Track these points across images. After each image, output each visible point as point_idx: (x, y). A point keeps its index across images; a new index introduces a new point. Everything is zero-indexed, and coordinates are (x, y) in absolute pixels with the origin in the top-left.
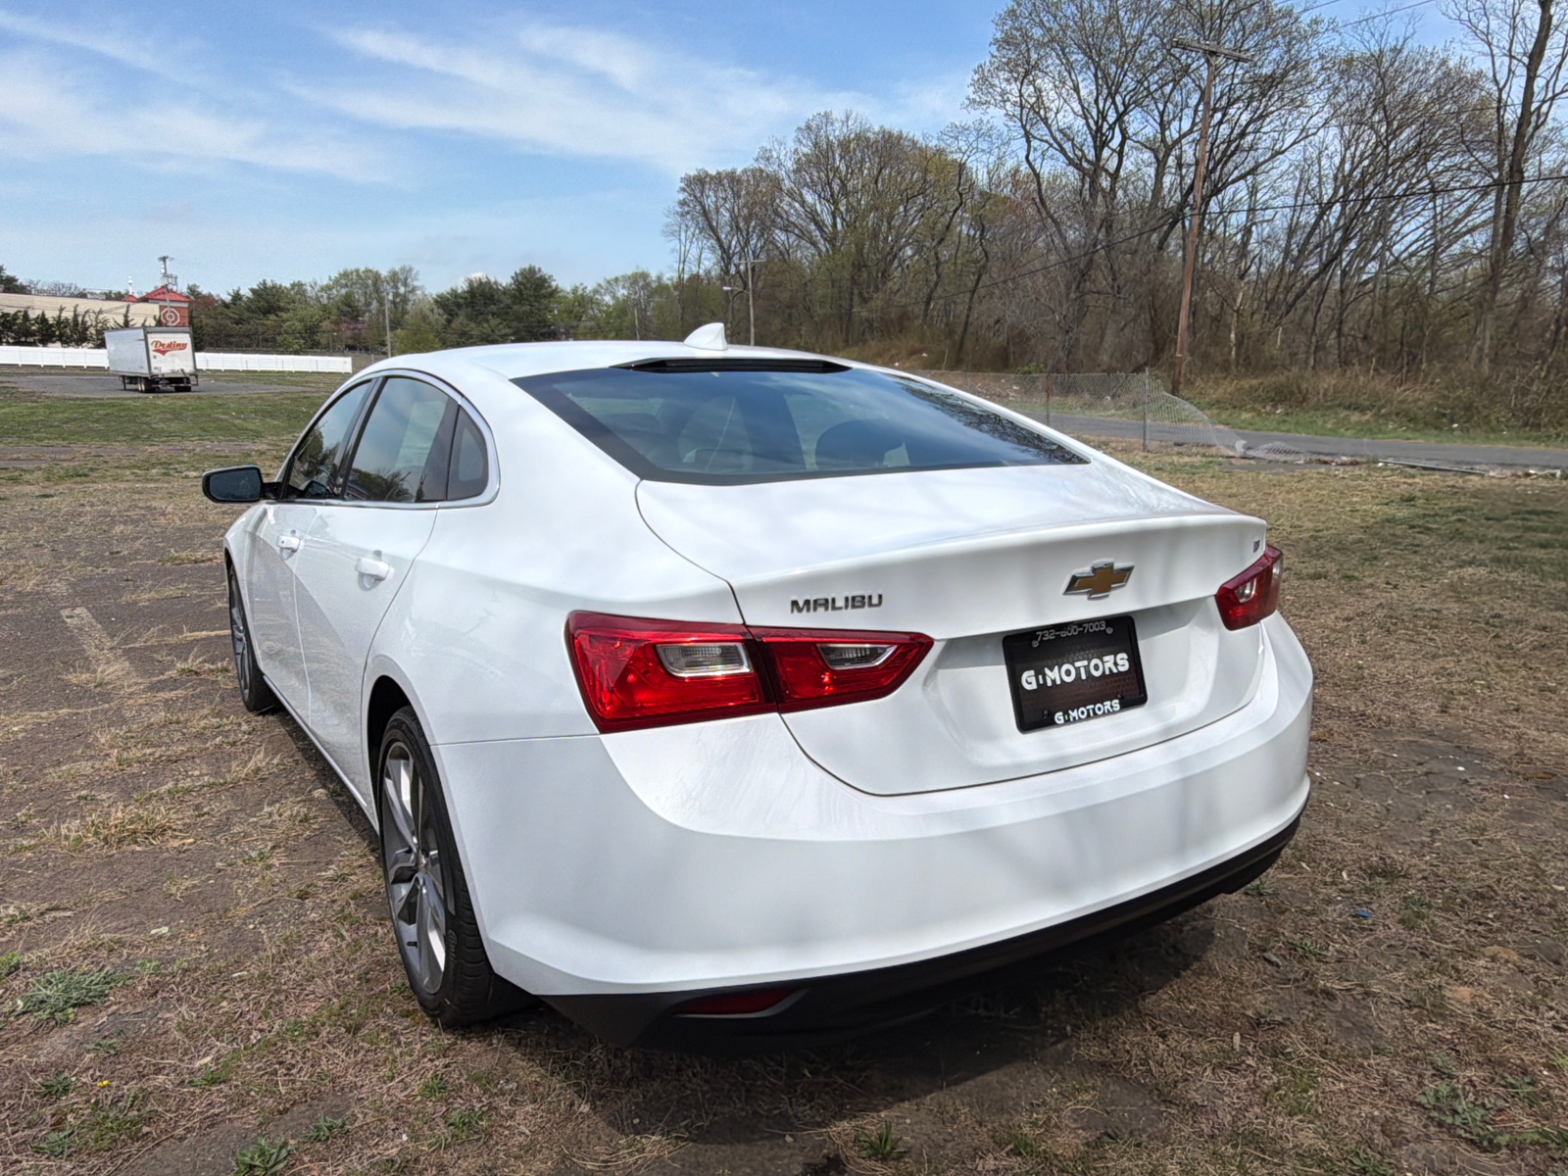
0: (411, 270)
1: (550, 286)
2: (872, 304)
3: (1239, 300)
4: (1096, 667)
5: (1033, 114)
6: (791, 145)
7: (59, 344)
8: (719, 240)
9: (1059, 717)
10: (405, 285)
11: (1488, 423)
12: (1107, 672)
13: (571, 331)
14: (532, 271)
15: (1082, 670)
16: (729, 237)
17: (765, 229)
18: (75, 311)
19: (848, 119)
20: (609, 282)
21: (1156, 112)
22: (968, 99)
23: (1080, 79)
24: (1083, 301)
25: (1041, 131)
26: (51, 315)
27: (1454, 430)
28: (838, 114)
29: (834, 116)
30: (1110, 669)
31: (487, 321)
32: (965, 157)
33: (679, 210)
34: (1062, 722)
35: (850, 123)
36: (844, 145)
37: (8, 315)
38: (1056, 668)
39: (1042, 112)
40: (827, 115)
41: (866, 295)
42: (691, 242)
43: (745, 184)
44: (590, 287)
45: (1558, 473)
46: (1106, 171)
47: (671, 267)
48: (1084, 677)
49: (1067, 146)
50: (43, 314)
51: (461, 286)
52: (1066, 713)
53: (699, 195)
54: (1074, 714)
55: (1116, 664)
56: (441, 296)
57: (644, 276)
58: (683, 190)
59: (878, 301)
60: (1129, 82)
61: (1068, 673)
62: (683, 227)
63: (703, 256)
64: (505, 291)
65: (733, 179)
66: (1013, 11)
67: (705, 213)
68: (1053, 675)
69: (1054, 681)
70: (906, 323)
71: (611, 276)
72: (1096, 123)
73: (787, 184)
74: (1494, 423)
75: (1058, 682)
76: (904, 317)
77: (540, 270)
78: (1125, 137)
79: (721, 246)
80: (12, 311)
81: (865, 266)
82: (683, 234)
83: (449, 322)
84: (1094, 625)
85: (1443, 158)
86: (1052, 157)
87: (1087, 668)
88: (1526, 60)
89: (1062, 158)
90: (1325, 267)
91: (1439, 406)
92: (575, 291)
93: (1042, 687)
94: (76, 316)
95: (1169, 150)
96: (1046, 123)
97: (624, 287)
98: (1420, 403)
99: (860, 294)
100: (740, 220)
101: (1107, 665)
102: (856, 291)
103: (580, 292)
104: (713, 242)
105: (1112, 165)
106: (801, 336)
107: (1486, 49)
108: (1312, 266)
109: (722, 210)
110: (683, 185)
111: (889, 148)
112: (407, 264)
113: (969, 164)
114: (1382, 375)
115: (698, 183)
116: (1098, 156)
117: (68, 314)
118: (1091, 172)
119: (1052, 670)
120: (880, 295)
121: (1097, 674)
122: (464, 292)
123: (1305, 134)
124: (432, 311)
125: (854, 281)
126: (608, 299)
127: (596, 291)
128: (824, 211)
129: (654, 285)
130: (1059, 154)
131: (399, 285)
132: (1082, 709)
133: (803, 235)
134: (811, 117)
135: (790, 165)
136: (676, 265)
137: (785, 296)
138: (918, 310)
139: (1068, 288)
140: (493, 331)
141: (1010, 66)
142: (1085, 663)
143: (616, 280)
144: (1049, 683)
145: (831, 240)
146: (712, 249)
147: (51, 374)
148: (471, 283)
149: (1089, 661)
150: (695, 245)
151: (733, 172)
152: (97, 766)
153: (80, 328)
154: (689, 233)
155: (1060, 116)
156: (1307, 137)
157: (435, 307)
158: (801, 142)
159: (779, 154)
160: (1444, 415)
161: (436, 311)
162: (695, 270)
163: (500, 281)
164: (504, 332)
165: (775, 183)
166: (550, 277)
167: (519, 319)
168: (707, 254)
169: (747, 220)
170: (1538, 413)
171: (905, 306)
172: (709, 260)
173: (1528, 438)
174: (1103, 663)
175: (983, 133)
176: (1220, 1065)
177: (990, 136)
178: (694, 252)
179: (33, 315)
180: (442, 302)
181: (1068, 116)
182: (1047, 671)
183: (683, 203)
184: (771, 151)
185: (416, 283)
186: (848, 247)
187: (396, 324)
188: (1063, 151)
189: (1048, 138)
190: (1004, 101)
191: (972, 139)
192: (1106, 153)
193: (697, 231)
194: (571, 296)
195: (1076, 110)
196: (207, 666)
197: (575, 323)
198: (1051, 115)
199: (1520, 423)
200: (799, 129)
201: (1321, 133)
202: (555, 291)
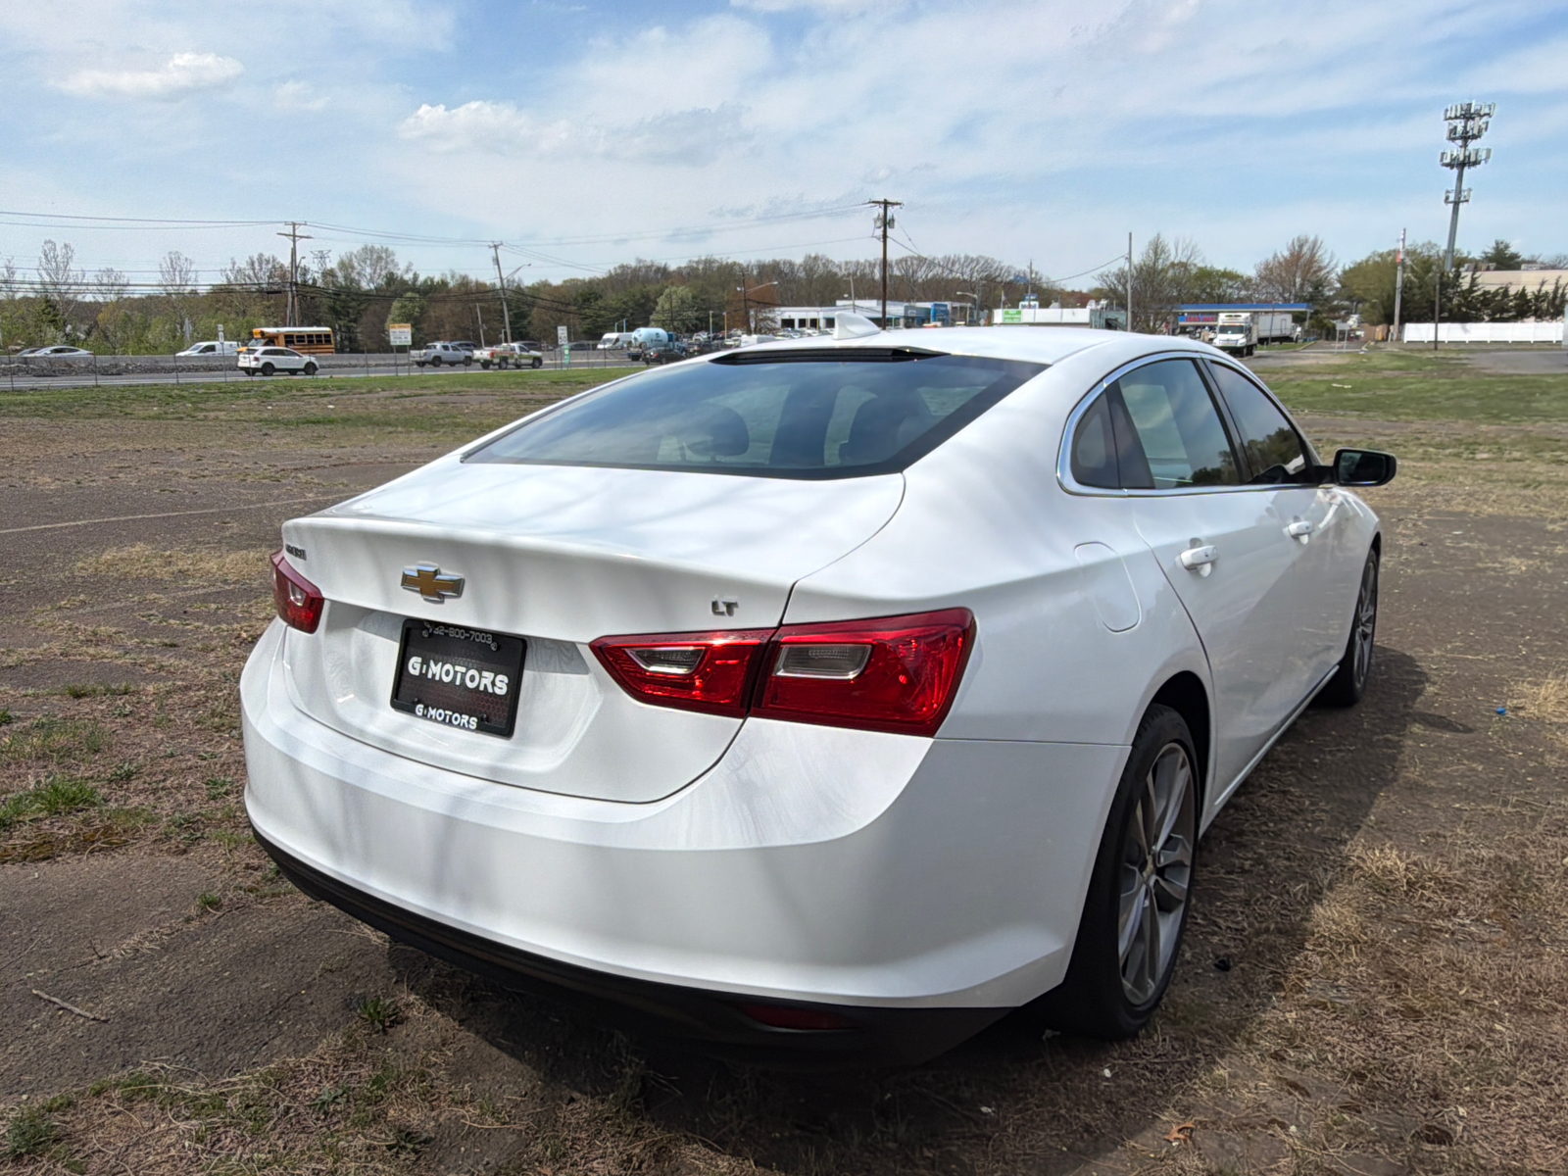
4: (472, 679)
7: (1533, 319)
9: (420, 707)
12: (482, 688)
15: (459, 676)
18: (1557, 283)
26: (1531, 290)
30: (485, 686)
34: (420, 714)
37: (1488, 292)
38: (440, 664)
48: (458, 683)
50: (1524, 290)
52: (426, 707)
54: (432, 712)
55: (493, 684)
61: (447, 673)
68: (436, 670)
69: (434, 675)
75: (437, 678)
80: (1493, 289)
84: (481, 636)
87: (464, 675)
93: (423, 676)
94: (1557, 289)
101: (484, 681)
117: (1549, 288)
119: (436, 665)
121: (471, 685)
132: (441, 711)
142: (463, 670)
144: (430, 676)
147: (1516, 350)
149: (468, 669)
153: (1557, 302)
174: (481, 677)
179: (1512, 291)
182: (432, 663)
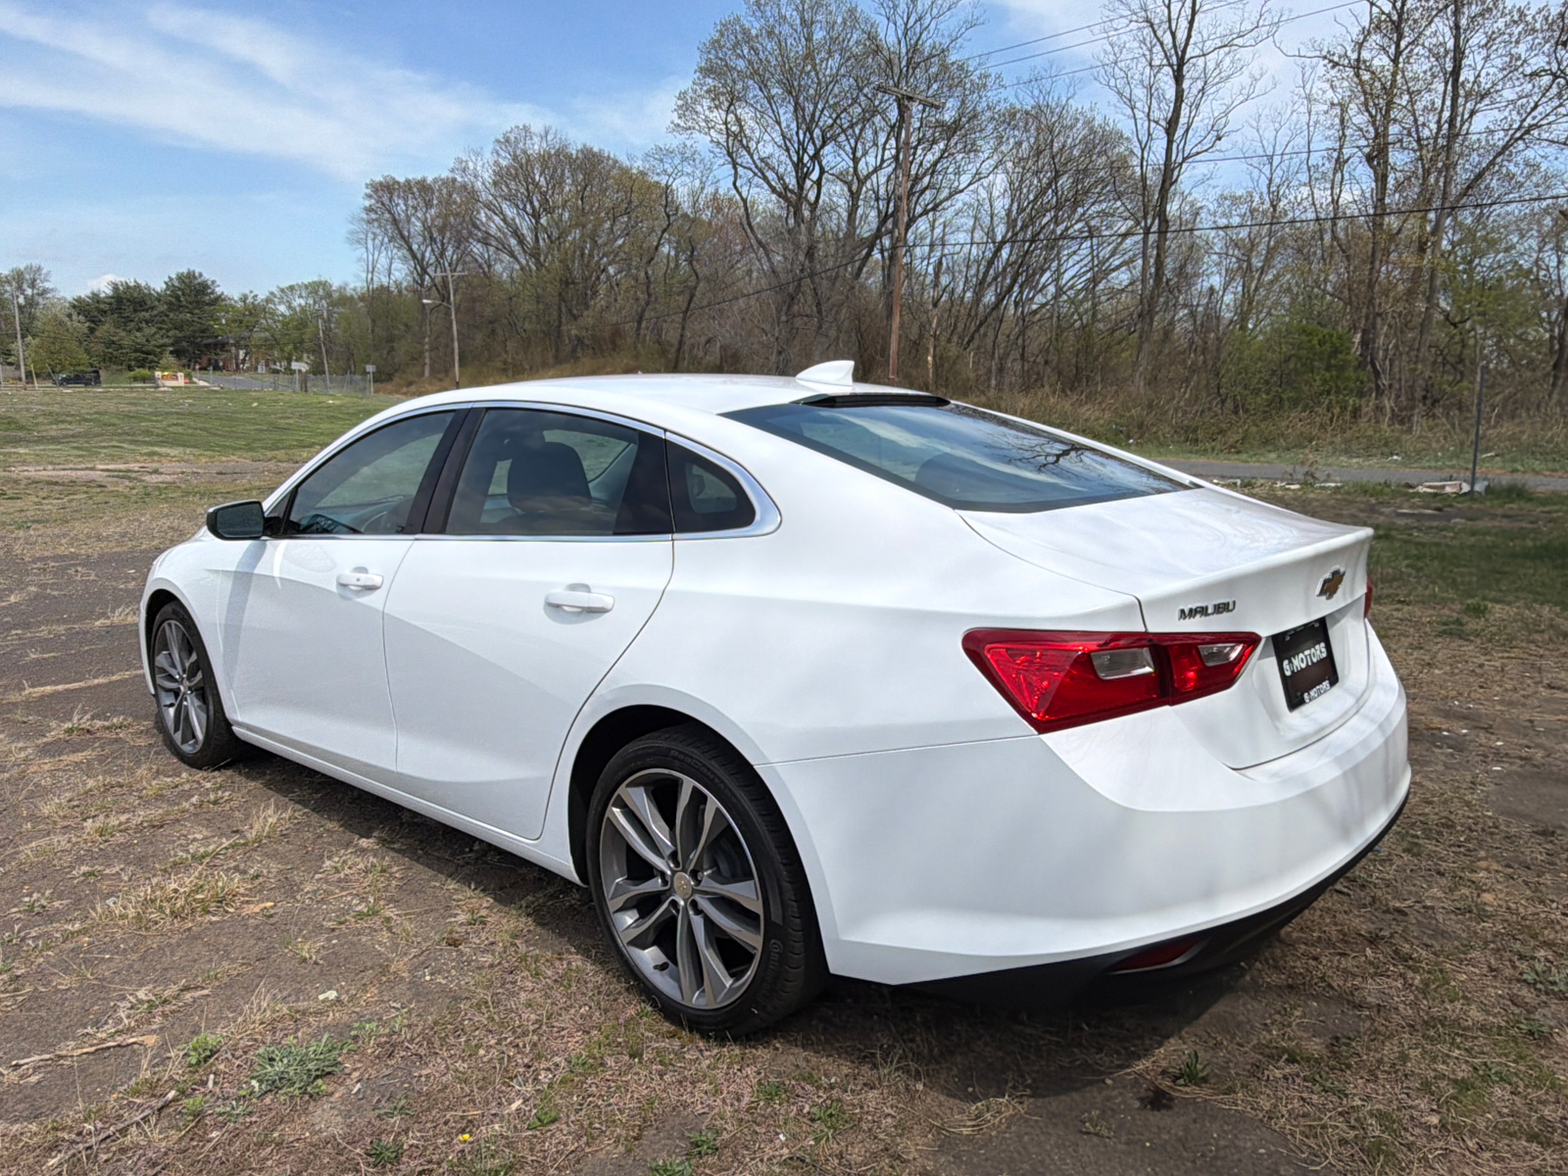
0: (39, 269)
1: (212, 293)
2: (581, 321)
3: (934, 326)
4: (1314, 655)
5: (736, 143)
6: (489, 157)
8: (410, 249)
9: (1307, 697)
10: (33, 285)
11: (1158, 438)
12: (1319, 659)
13: (242, 343)
14: (191, 276)
15: (1308, 658)
16: (423, 248)
17: (460, 241)
19: (547, 134)
20: (282, 290)
21: (848, 148)
22: (672, 123)
23: (781, 111)
24: (792, 323)
25: (745, 159)
27: (1130, 445)
28: (537, 127)
29: (533, 130)
30: (1319, 656)
31: (139, 330)
32: (671, 180)
33: (365, 216)
34: (1309, 701)
35: (549, 138)
36: (544, 160)
38: (1297, 657)
39: (744, 142)
40: (526, 129)
41: (575, 312)
42: (380, 252)
43: (437, 194)
44: (262, 296)
45: (1239, 482)
46: (808, 201)
47: (357, 276)
48: (1309, 664)
49: (770, 175)
51: (106, 290)
52: (1308, 693)
53: (387, 202)
54: (1312, 694)
55: (1322, 651)
56: (79, 300)
57: (324, 285)
58: (370, 196)
59: (588, 318)
60: (826, 120)
61: (1302, 661)
62: (370, 236)
63: (393, 266)
64: (159, 298)
65: (424, 187)
66: (718, 41)
67: (395, 222)
68: (1296, 663)
69: (1297, 668)
70: (619, 342)
71: (285, 285)
72: (798, 153)
73: (484, 196)
74: (1162, 438)
76: (617, 333)
77: (201, 275)
78: (822, 171)
79: (414, 256)
81: (573, 283)
82: (370, 243)
83: (92, 330)
85: (1093, 204)
86: (757, 186)
87: (1310, 656)
88: (1164, 123)
89: (766, 186)
90: (1000, 298)
91: (1117, 424)
92: (244, 299)
93: (1293, 673)
95: (862, 182)
96: (749, 152)
97: (300, 296)
98: (1101, 422)
99: (570, 311)
100: (434, 230)
101: (1318, 653)
102: (564, 309)
103: (250, 300)
104: (405, 251)
105: (812, 197)
106: (506, 352)
107: (1129, 112)
108: (989, 297)
109: (413, 219)
110: (368, 191)
111: (590, 165)
112: (35, 263)
113: (674, 187)
114: (1067, 395)
115: (385, 190)
116: (801, 186)
118: (793, 199)
120: (590, 312)
121: (1315, 660)
122: (108, 297)
123: (978, 177)
124: (70, 316)
125: (562, 298)
126: (282, 308)
127: (268, 301)
128: (525, 226)
129: (336, 295)
130: (761, 181)
131: (25, 286)
132: (1314, 690)
133: (503, 248)
134: (509, 129)
135: (488, 176)
136: (364, 275)
137: (488, 311)
138: (629, 327)
139: (779, 311)
140: (148, 341)
141: (714, 94)
142: (1309, 652)
143: (292, 288)
144: (1295, 670)
145: (535, 254)
146: (404, 260)
148: (115, 287)
150: (384, 254)
151: (424, 180)
152: (74, 840)
154: (377, 241)
155: (760, 146)
156: (980, 179)
157: (72, 311)
158: (498, 155)
159: (475, 164)
160: (1121, 432)
161: (75, 317)
162: (385, 281)
163: (152, 286)
164: (161, 342)
165: (471, 195)
166: (213, 282)
167: (179, 328)
168: (397, 265)
169: (442, 231)
170: (1195, 430)
171: (617, 324)
172: (399, 271)
173: (1191, 452)
174: (1316, 651)
175: (687, 156)
176: (1376, 974)
177: (694, 160)
178: (383, 261)
180: (80, 307)
181: (768, 146)
182: (1293, 660)
183: (369, 210)
184: (466, 162)
185: (47, 285)
186: (552, 261)
187: (26, 331)
188: (765, 178)
189: (753, 167)
190: (709, 128)
191: (677, 161)
192: (808, 183)
193: (386, 240)
194: (240, 305)
195: (777, 140)
196: (99, 723)
197: (246, 334)
198: (753, 145)
199: (1183, 438)
200: (498, 141)
201: (991, 177)
202: (219, 299)
